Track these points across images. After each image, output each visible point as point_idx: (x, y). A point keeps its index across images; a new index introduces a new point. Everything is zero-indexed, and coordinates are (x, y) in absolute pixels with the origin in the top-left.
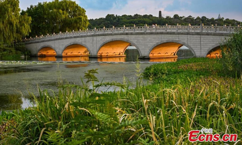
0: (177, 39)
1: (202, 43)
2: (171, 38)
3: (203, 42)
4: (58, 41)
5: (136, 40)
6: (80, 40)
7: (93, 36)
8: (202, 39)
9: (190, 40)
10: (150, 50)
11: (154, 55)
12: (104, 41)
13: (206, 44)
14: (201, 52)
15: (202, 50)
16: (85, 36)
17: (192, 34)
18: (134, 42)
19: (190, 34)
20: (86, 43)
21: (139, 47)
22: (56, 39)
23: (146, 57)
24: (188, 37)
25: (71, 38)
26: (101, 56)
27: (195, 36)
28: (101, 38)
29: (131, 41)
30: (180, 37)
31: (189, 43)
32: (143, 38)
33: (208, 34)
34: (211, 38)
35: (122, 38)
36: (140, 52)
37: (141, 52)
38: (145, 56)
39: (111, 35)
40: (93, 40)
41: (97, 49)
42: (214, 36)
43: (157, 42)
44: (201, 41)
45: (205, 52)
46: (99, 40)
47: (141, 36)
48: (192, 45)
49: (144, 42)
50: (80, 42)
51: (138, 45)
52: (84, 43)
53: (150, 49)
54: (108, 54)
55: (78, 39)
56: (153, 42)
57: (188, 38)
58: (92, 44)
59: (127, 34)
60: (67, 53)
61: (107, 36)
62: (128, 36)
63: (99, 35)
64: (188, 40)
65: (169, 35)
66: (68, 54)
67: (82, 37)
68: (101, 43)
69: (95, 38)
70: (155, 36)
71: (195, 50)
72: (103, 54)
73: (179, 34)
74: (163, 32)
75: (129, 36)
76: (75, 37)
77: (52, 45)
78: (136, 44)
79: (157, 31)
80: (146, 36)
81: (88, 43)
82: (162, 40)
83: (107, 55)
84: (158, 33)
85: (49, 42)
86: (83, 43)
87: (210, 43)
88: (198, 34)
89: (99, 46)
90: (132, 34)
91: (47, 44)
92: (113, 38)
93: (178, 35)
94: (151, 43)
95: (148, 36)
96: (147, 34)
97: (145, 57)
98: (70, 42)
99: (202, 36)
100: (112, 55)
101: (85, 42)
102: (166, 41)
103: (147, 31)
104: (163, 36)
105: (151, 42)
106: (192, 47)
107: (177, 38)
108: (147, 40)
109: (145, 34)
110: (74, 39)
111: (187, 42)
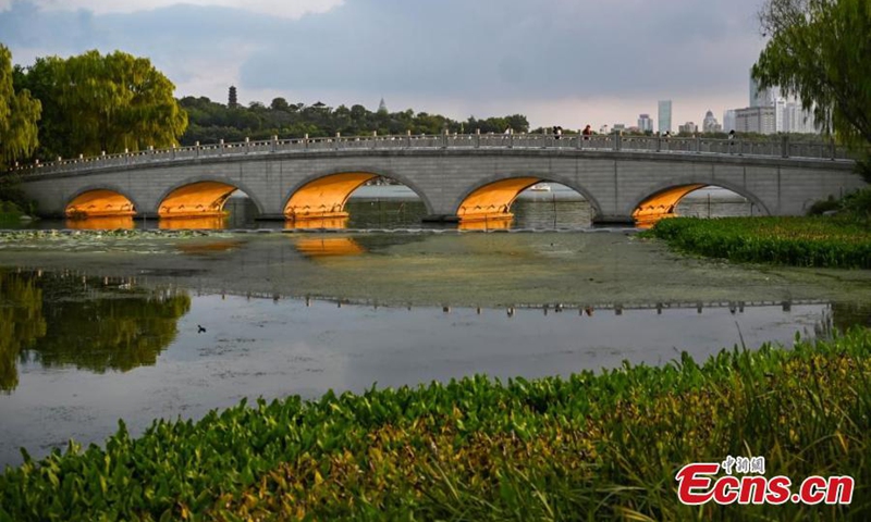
0: (546, 170)
1: (619, 179)
2: (527, 166)
3: (623, 176)
4: (142, 172)
5: (415, 172)
6: (224, 171)
7: (267, 158)
8: (619, 169)
9: (585, 172)
10: (460, 198)
11: (467, 212)
12: (309, 174)
13: (631, 182)
14: (616, 202)
15: (620, 199)
16: (240, 160)
17: (592, 157)
18: (408, 177)
19: (585, 157)
20: (244, 179)
21: (425, 190)
22: (137, 168)
23: (448, 218)
24: (579, 165)
25: (191, 163)
26: (293, 215)
27: (601, 162)
28: (296, 165)
29: (399, 173)
30: (553, 165)
31: (580, 179)
32: (438, 165)
33: (637, 157)
34: (648, 166)
35: (370, 164)
36: (429, 203)
37: (433, 205)
38: (443, 213)
39: (333, 156)
40: (269, 171)
41: (284, 196)
42: (654, 163)
43: (484, 176)
44: (619, 174)
45: (628, 204)
46: (291, 170)
47: (431, 161)
48: (589, 184)
49: (440, 176)
50: (223, 175)
51: (421, 186)
52: (238, 179)
53: (459, 195)
54: (310, 210)
55: (216, 167)
56: (469, 178)
57: (577, 167)
58: (264, 183)
59: (385, 154)
60: (169, 209)
61: (318, 160)
62: (388, 159)
63: (290, 157)
64: (577, 172)
65: (522, 160)
66: (171, 210)
67: (230, 161)
68: (300, 178)
69: (276, 165)
70: (476, 161)
71: (599, 199)
72: (296, 211)
73: (550, 155)
74: (501, 151)
75: (392, 159)
76: (204, 162)
77: (120, 185)
78: (415, 181)
79: (481, 147)
80: (446, 161)
81: (251, 179)
82: (498, 171)
83: (308, 213)
84: (485, 154)
85: (108, 176)
86: (233, 179)
87: (643, 181)
88: (607, 156)
89: (292, 187)
90: (401, 154)
91: (103, 181)
92: (337, 165)
93: (547, 160)
94: (464, 181)
95: (454, 160)
96: (452, 154)
97: (445, 216)
98: (186, 177)
99: (620, 163)
100: (317, 213)
101: (241, 176)
102: (512, 173)
103: (449, 148)
104: (501, 160)
105: (464, 178)
106: (589, 189)
107: (543, 167)
108: (453, 171)
109: (443, 155)
110: (203, 167)
111: (576, 177)
